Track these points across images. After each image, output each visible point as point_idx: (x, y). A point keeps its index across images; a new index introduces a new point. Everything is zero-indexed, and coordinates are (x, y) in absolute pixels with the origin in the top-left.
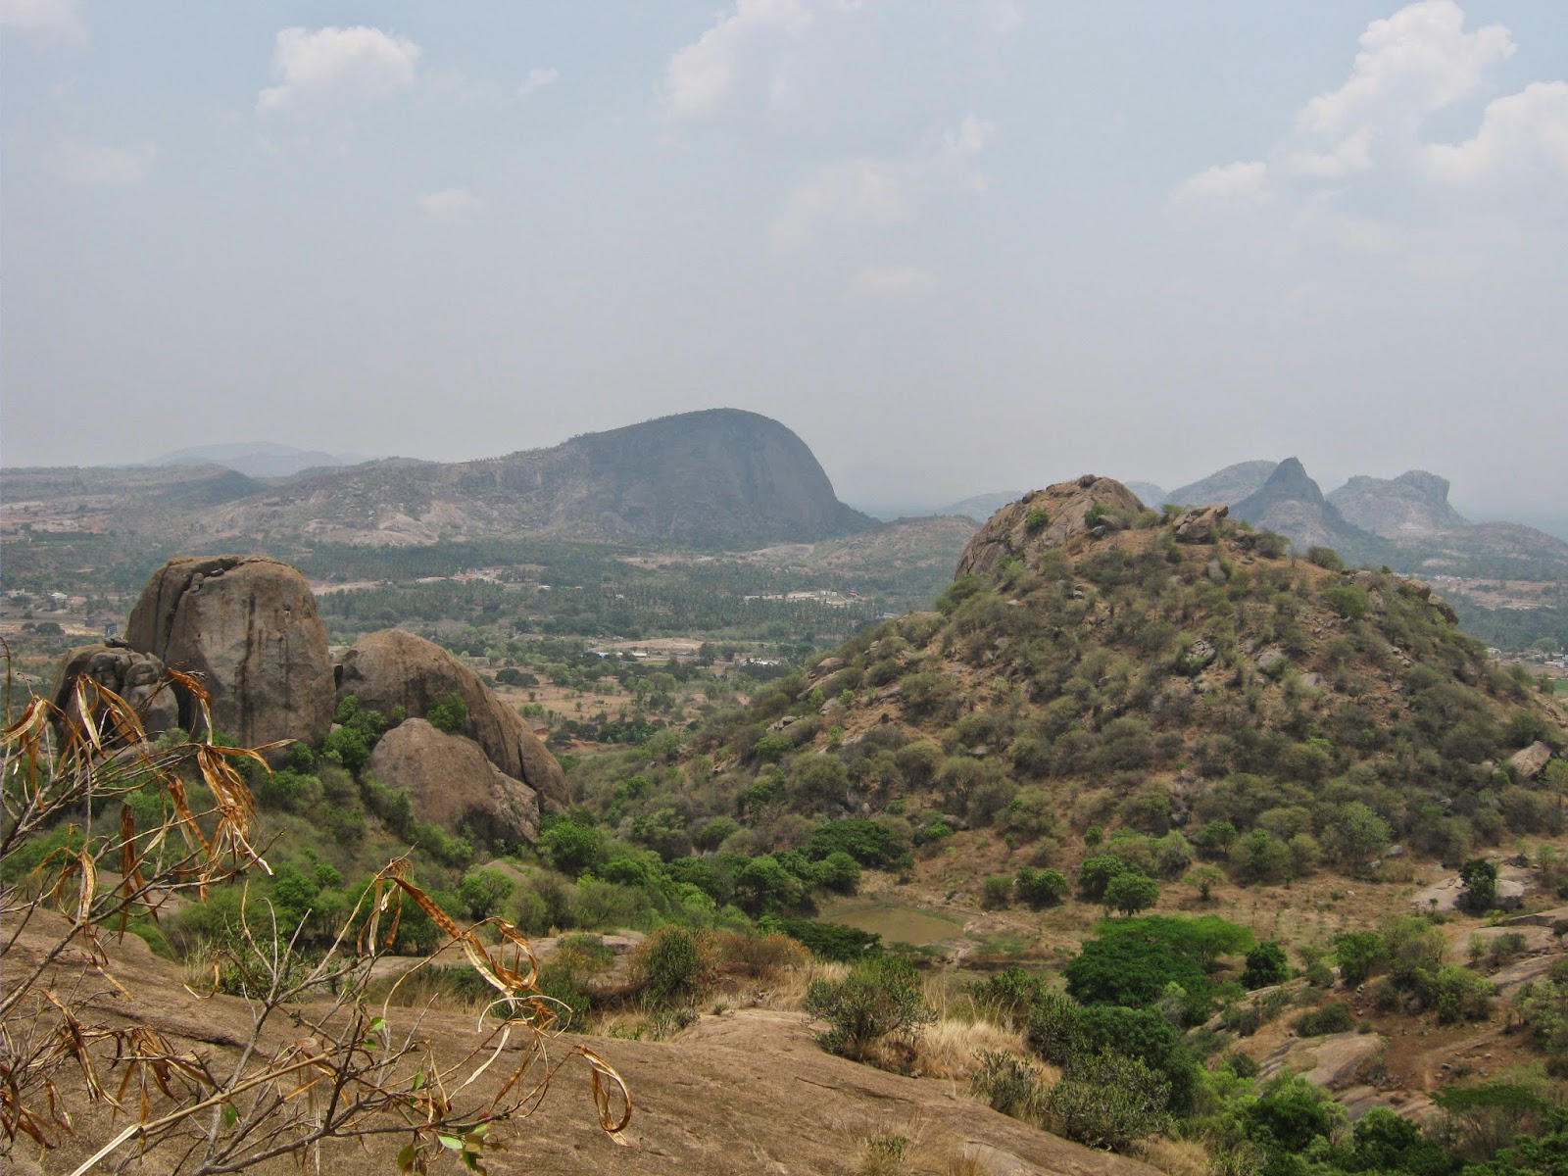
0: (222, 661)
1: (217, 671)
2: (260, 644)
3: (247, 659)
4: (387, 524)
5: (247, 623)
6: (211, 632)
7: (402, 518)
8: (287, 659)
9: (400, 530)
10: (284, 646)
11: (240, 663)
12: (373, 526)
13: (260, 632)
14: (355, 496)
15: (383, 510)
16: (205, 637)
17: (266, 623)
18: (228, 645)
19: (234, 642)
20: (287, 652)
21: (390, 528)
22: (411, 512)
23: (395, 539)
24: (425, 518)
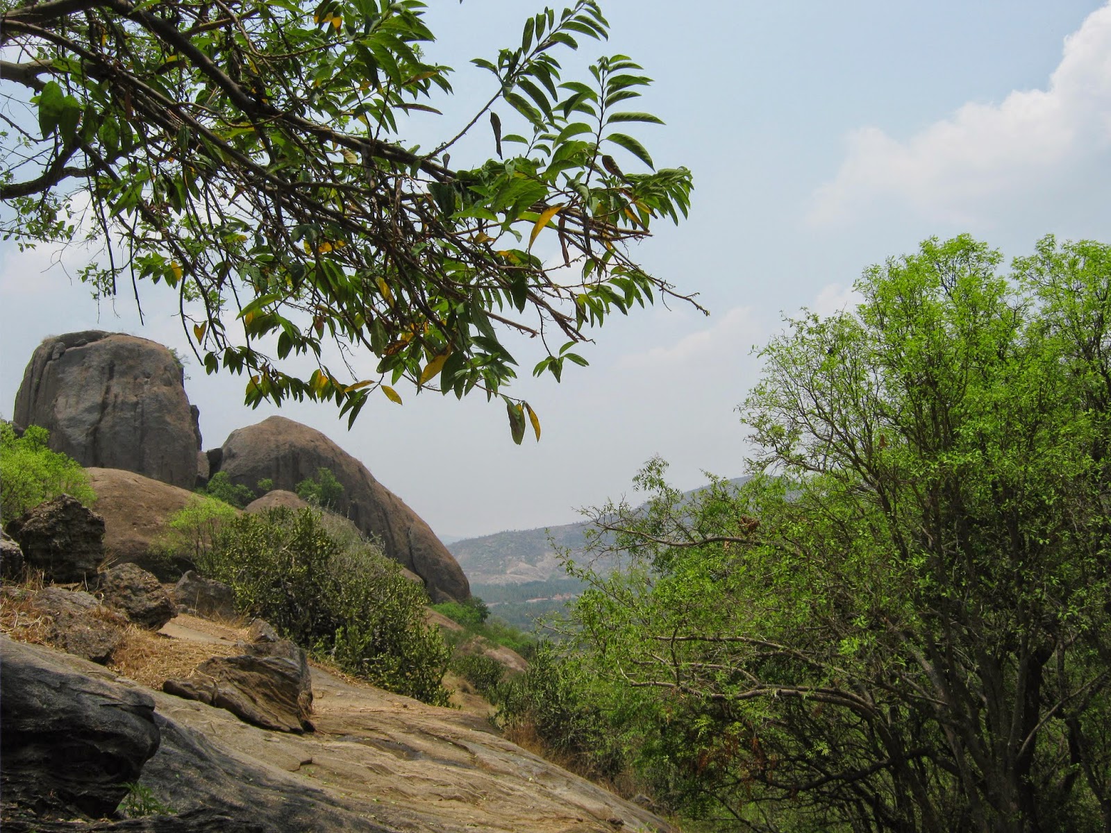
0: (73, 422)
1: (69, 431)
2: (114, 407)
3: (100, 420)
4: (512, 570)
5: (104, 388)
6: (67, 396)
7: (523, 565)
8: (142, 423)
9: (522, 574)
10: (139, 410)
11: (92, 425)
12: (503, 572)
13: (116, 396)
14: (491, 552)
15: (510, 560)
16: (61, 401)
17: (124, 389)
18: (82, 406)
19: (87, 404)
20: (142, 416)
21: (515, 573)
22: (530, 561)
23: (519, 579)
24: (539, 565)
